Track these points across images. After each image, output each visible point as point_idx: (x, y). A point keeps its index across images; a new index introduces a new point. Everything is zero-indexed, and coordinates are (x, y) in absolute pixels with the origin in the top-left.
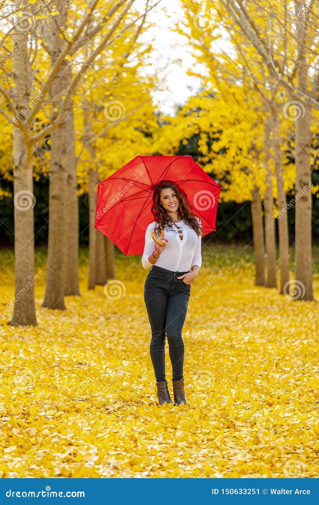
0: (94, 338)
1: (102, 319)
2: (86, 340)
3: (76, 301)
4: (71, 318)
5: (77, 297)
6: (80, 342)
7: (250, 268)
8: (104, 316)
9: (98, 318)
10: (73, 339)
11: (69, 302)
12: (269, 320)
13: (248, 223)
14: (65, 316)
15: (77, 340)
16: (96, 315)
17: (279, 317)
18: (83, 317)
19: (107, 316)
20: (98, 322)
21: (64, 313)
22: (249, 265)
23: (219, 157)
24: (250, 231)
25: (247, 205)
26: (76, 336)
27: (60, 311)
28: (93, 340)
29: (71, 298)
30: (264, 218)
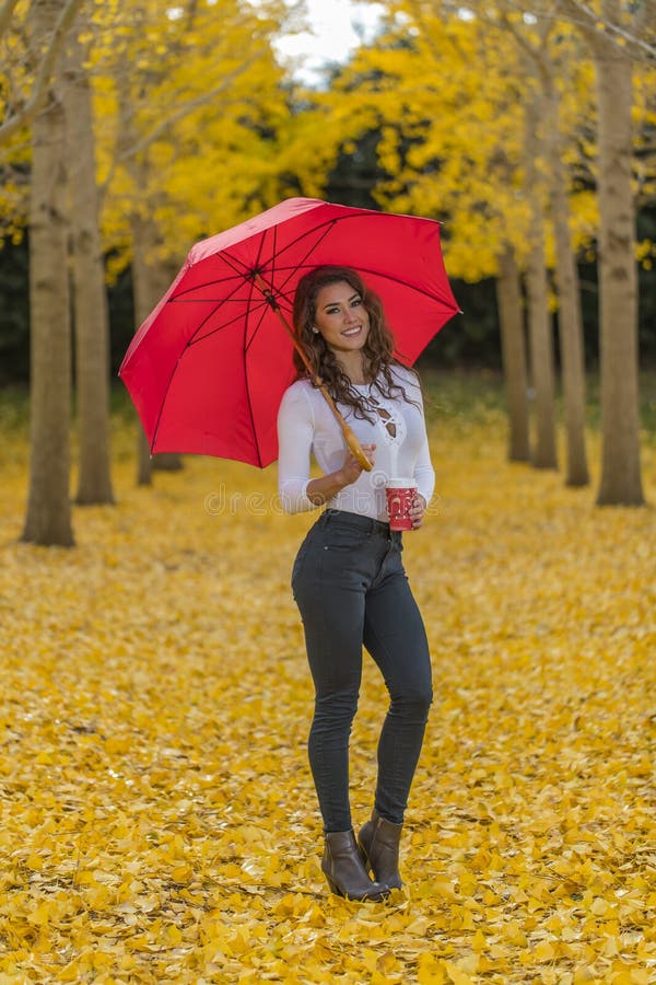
0: (131, 631)
1: (159, 569)
2: (109, 639)
3: (106, 518)
4: (85, 568)
5: (108, 510)
6: (97, 644)
7: (495, 422)
8: (162, 560)
9: (148, 568)
10: (80, 635)
11: (87, 525)
12: (547, 566)
13: (490, 322)
14: (71, 563)
15: (88, 639)
16: (145, 559)
18: (115, 566)
19: (170, 562)
20: (147, 579)
21: (71, 555)
22: (493, 415)
23: (425, 179)
24: (495, 339)
25: (489, 285)
26: (87, 627)
27: (63, 551)
28: (127, 640)
29: (95, 511)
30: (526, 313)
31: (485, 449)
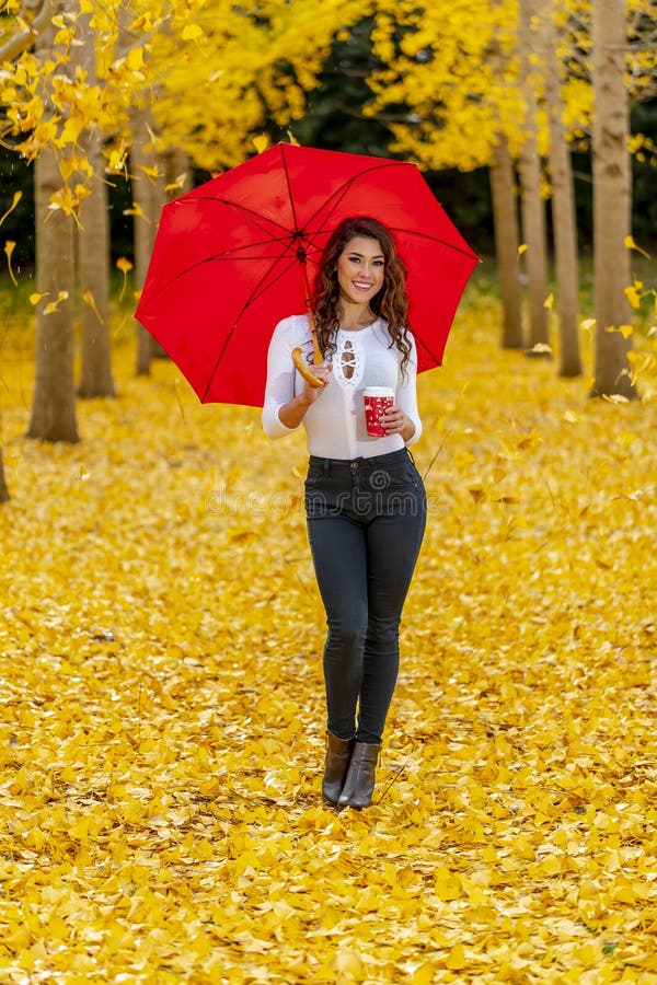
0: (140, 533)
1: (163, 465)
2: (120, 541)
3: (107, 411)
4: (92, 465)
5: (110, 403)
6: (108, 547)
7: (488, 307)
8: (166, 458)
9: (153, 465)
10: (91, 537)
11: (90, 418)
12: (543, 463)
13: (483, 208)
14: (78, 460)
15: (99, 541)
16: (149, 456)
17: (564, 454)
18: (120, 463)
19: (174, 459)
20: (152, 476)
21: (77, 451)
23: (420, 69)
24: (488, 224)
25: (483, 174)
26: (97, 529)
27: (68, 447)
28: (138, 542)
29: (96, 403)
30: (519, 201)
31: (479, 335)
